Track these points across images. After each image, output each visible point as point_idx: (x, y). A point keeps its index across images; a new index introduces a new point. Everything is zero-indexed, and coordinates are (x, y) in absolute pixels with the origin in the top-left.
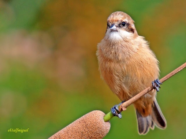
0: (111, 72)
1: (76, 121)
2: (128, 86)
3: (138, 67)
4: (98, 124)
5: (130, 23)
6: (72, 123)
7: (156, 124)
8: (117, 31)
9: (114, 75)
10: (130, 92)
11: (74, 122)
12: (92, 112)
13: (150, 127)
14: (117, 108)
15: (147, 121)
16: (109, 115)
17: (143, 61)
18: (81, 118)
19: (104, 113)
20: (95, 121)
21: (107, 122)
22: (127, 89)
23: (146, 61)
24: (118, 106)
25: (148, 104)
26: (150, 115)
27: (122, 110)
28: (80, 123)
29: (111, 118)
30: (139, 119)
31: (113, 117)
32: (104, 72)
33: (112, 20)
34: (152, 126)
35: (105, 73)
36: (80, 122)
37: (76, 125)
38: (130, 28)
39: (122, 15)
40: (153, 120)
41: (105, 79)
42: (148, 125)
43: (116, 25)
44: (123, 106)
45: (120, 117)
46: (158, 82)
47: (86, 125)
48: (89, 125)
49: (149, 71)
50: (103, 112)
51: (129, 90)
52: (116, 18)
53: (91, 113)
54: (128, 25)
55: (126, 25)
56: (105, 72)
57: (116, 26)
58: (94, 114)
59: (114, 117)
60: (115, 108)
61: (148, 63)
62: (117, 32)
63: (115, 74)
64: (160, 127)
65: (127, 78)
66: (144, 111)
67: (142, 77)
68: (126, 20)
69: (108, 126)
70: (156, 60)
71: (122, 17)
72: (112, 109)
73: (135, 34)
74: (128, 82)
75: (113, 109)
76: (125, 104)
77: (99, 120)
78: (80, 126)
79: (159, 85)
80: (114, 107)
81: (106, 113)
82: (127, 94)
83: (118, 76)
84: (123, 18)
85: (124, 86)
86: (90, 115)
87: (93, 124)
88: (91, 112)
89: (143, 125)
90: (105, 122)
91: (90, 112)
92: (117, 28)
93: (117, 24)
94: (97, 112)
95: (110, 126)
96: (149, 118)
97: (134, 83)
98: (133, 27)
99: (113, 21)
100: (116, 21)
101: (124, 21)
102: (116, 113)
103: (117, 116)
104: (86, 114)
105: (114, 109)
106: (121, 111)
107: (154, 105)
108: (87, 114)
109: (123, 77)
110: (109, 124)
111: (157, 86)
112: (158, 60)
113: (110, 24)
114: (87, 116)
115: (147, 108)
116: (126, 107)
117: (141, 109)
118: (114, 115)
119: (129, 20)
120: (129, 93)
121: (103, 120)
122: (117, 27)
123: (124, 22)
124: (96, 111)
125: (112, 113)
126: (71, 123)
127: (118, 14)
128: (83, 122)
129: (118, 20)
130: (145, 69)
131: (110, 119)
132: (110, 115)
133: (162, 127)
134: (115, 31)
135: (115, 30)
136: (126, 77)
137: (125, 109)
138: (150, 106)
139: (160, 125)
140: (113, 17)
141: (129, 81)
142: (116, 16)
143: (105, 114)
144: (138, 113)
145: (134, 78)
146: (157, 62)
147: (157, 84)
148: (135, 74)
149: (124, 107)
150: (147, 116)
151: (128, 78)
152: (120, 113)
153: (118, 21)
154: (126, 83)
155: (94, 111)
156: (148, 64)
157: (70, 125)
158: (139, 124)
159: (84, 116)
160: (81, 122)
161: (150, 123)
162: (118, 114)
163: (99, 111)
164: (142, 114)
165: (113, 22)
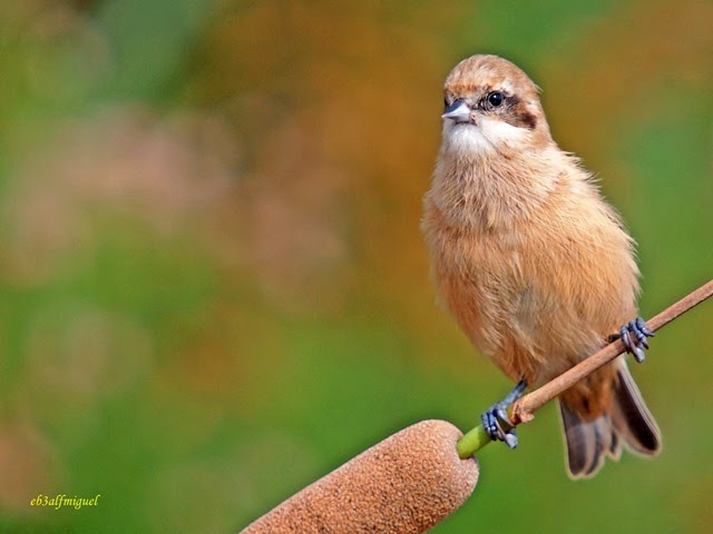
0: (471, 280)
1: (365, 453)
2: (533, 327)
3: (560, 257)
4: (437, 465)
5: (520, 96)
6: (352, 461)
7: (627, 443)
8: (473, 123)
9: (482, 289)
10: (538, 347)
11: (359, 457)
12: (420, 424)
13: (606, 453)
14: (502, 414)
15: (597, 435)
16: (474, 436)
17: (577, 237)
18: (383, 444)
19: (458, 430)
20: (427, 456)
21: (468, 458)
22: (529, 337)
23: (586, 237)
24: (504, 407)
25: (601, 380)
26: (605, 415)
27: (518, 420)
28: (379, 462)
29: (483, 444)
30: (571, 430)
31: (487, 442)
32: (447, 281)
33: (455, 88)
34: (612, 449)
35: (452, 284)
36: (378, 458)
37: (363, 466)
38: (519, 112)
39: (492, 67)
40: (616, 431)
41: (450, 307)
42: (599, 448)
43: (469, 101)
44: (522, 405)
45: (512, 444)
46: (640, 330)
47: (397, 468)
48: (408, 468)
49: (601, 273)
50: (455, 428)
51: (536, 338)
52: (470, 80)
53: (415, 429)
54: (514, 101)
55: (504, 102)
56: (451, 280)
57: (468, 106)
58: (427, 434)
59: (493, 442)
60: (495, 413)
61: (596, 244)
62: (472, 127)
63: (484, 285)
64: (640, 451)
65: (527, 296)
66: (585, 403)
67: (577, 292)
68: (505, 86)
69: (470, 473)
70: (624, 236)
71: (492, 74)
72: (486, 417)
73: (537, 132)
74: (528, 313)
75: (488, 415)
76: (530, 399)
77: (442, 454)
78: (377, 471)
79: (645, 340)
80: (491, 410)
81: (465, 431)
82: (529, 353)
83: (495, 291)
84: (493, 79)
85: (517, 327)
86: (412, 435)
87: (420, 467)
88: (416, 426)
89: (582, 448)
90: (461, 458)
91: (412, 427)
92: (474, 113)
93: (471, 98)
94: (435, 425)
95: (476, 471)
96: (603, 425)
97: (551, 315)
98: (533, 107)
99: (459, 89)
100: (469, 89)
101: (497, 88)
102: (497, 429)
103: (503, 440)
104: (397, 431)
105: (492, 418)
106: (515, 424)
107: (618, 381)
108: (401, 433)
109: (513, 296)
110: (475, 466)
111: (638, 341)
112: (631, 236)
113: (451, 101)
114: (401, 439)
115: (597, 393)
116: (533, 411)
117: (578, 398)
118: (493, 437)
119: (516, 87)
120: (535, 349)
121: (456, 454)
122: (473, 108)
123: (498, 94)
124: (433, 421)
125: (486, 429)
126: (346, 461)
127: (477, 64)
128: (387, 457)
129: (477, 84)
130: (585, 266)
131: (476, 451)
132: (480, 438)
133: (646, 450)
134: (467, 122)
135: (467, 118)
136: (523, 294)
137: (531, 417)
138: (606, 386)
139: (638, 446)
140: (461, 77)
141: (534, 307)
142: (470, 74)
143: (461, 433)
144: (568, 409)
145: (551, 298)
146: (628, 244)
147: (637, 336)
148: (552, 284)
149: (525, 409)
150: (596, 416)
151: (531, 300)
152: (513, 430)
153: (475, 89)
154: (522, 317)
155: (426, 422)
156: (593, 246)
157: (343, 466)
158: (569, 444)
159: (391, 438)
160: (381, 457)
161: (607, 438)
162: (507, 432)
163: (442, 422)
164: (579, 414)
165: (459, 94)
